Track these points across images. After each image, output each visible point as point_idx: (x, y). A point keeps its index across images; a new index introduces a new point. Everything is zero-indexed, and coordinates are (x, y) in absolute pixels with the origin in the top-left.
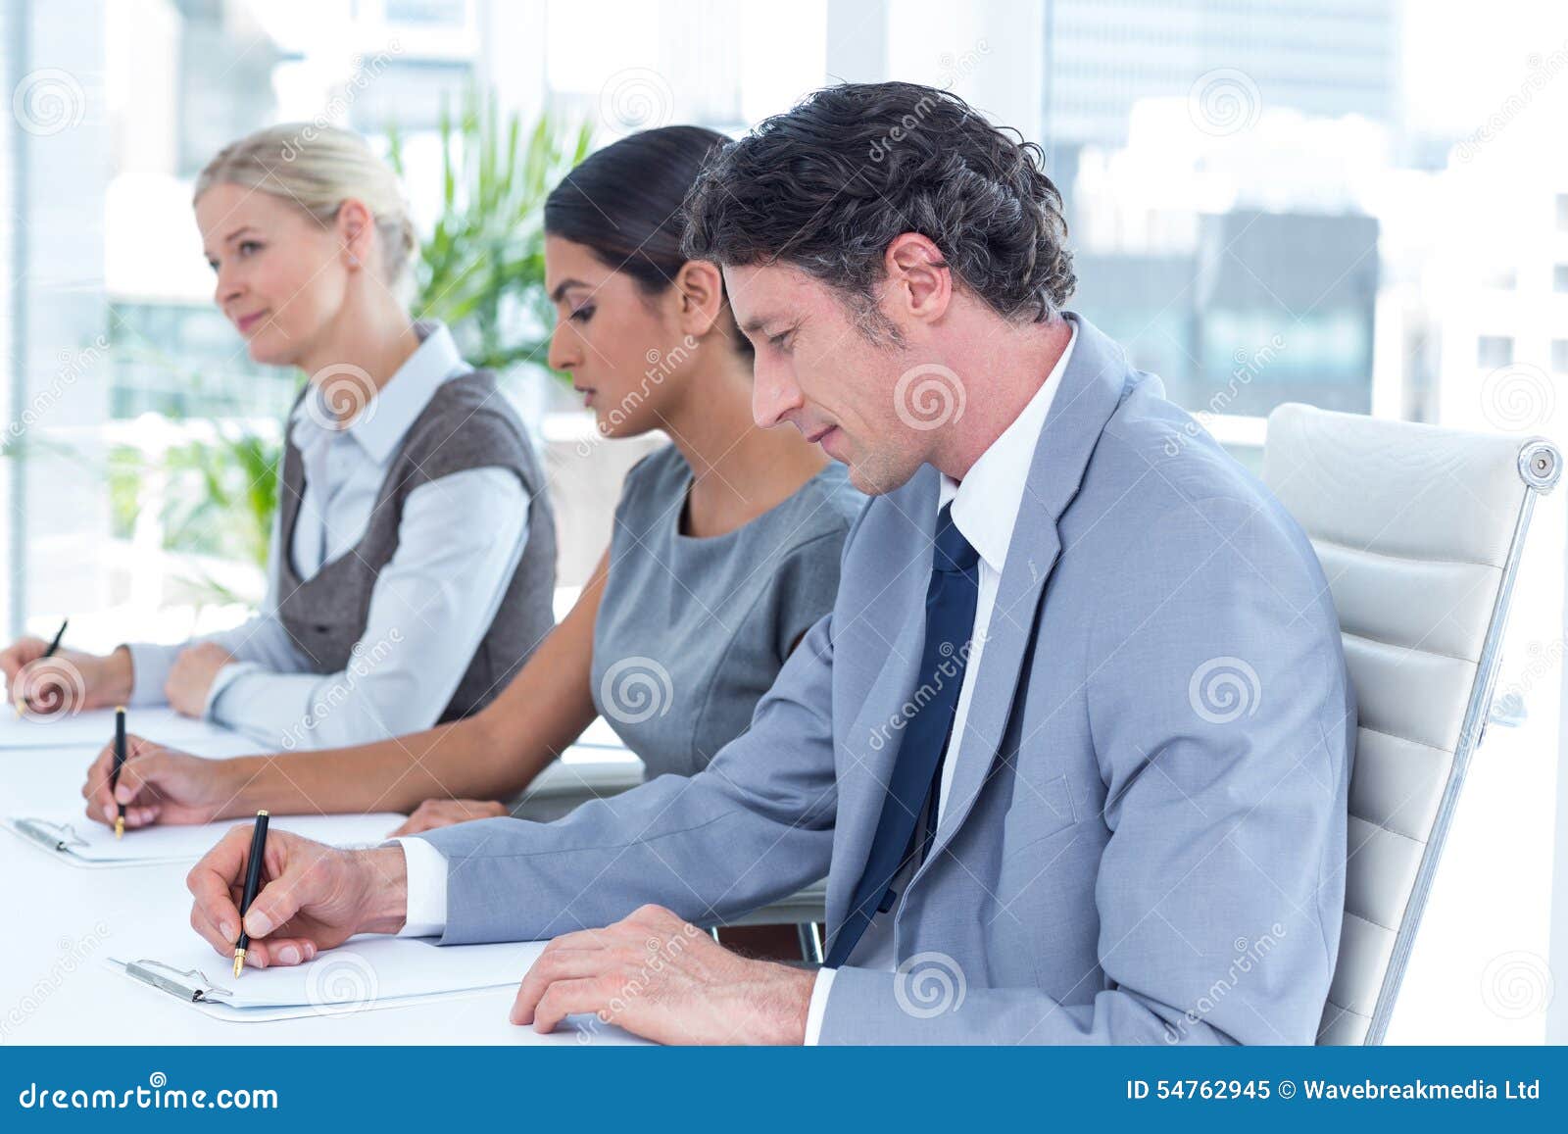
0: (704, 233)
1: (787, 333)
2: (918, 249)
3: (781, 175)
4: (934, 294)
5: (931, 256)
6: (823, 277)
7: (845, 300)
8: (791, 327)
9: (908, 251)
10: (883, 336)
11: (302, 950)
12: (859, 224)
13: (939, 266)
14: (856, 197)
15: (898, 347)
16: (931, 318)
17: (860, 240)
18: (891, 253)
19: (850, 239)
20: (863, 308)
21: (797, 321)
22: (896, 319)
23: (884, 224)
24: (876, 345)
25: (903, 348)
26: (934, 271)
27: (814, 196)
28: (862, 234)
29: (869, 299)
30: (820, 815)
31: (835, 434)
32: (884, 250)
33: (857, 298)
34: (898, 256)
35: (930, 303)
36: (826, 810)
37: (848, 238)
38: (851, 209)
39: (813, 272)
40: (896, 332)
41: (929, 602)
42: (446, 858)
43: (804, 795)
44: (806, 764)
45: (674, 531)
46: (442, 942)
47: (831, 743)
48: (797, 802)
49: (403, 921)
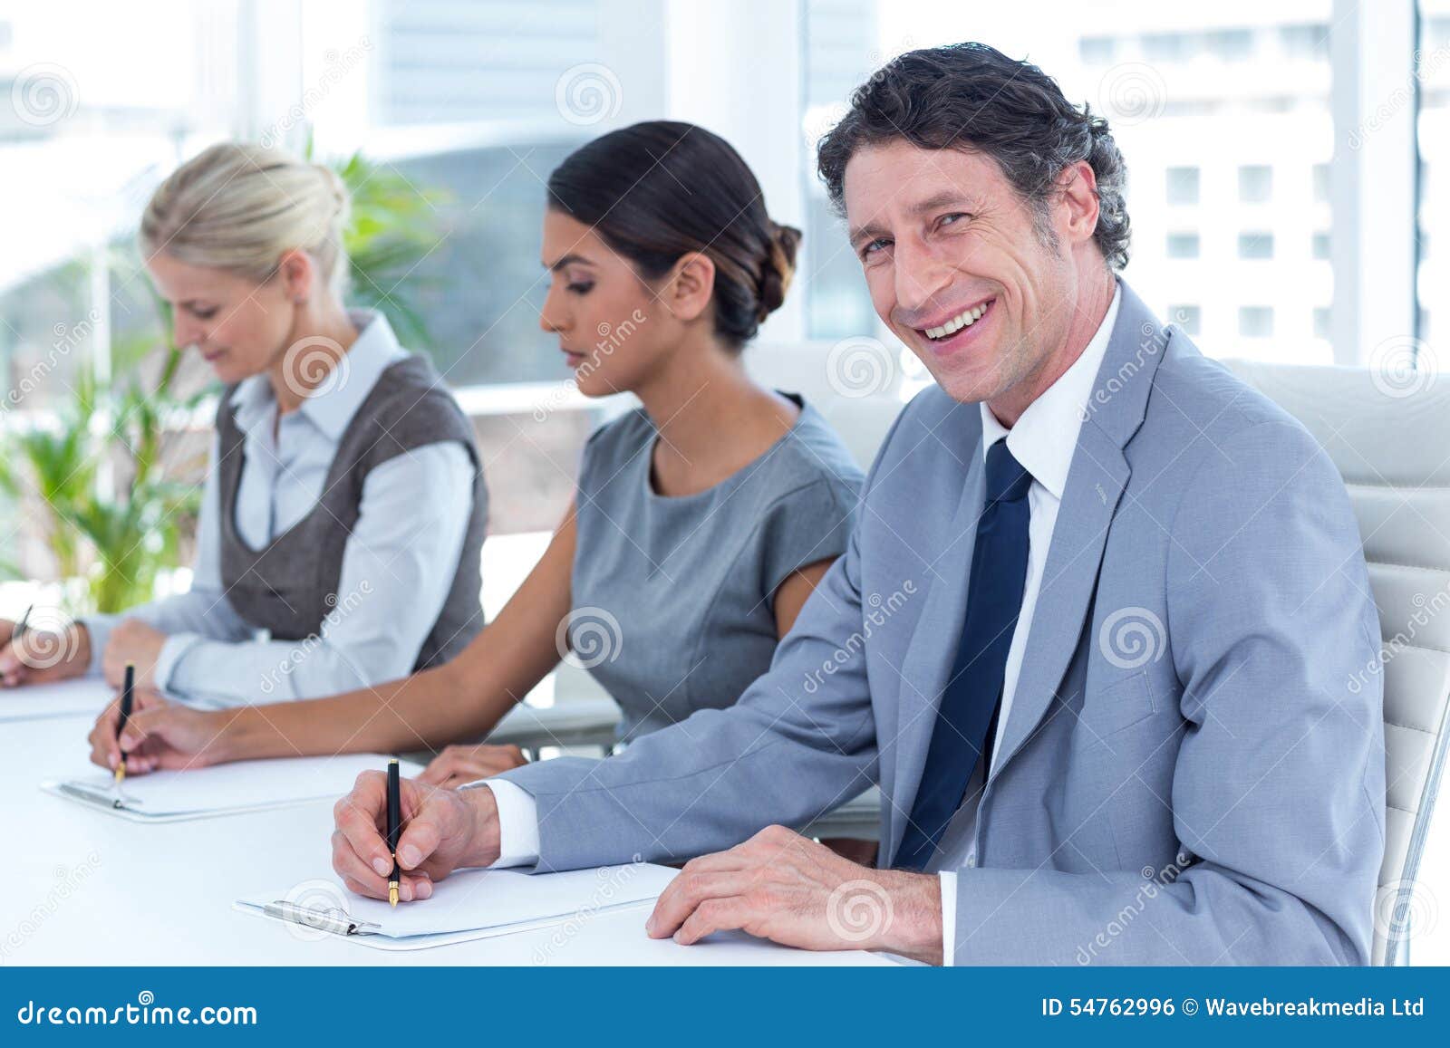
30: (851, 741)
36: (859, 735)
41: (982, 531)
42: (533, 796)
43: (837, 723)
44: (838, 695)
45: (648, 492)
46: (536, 870)
47: (861, 675)
48: (831, 730)
49: (497, 854)
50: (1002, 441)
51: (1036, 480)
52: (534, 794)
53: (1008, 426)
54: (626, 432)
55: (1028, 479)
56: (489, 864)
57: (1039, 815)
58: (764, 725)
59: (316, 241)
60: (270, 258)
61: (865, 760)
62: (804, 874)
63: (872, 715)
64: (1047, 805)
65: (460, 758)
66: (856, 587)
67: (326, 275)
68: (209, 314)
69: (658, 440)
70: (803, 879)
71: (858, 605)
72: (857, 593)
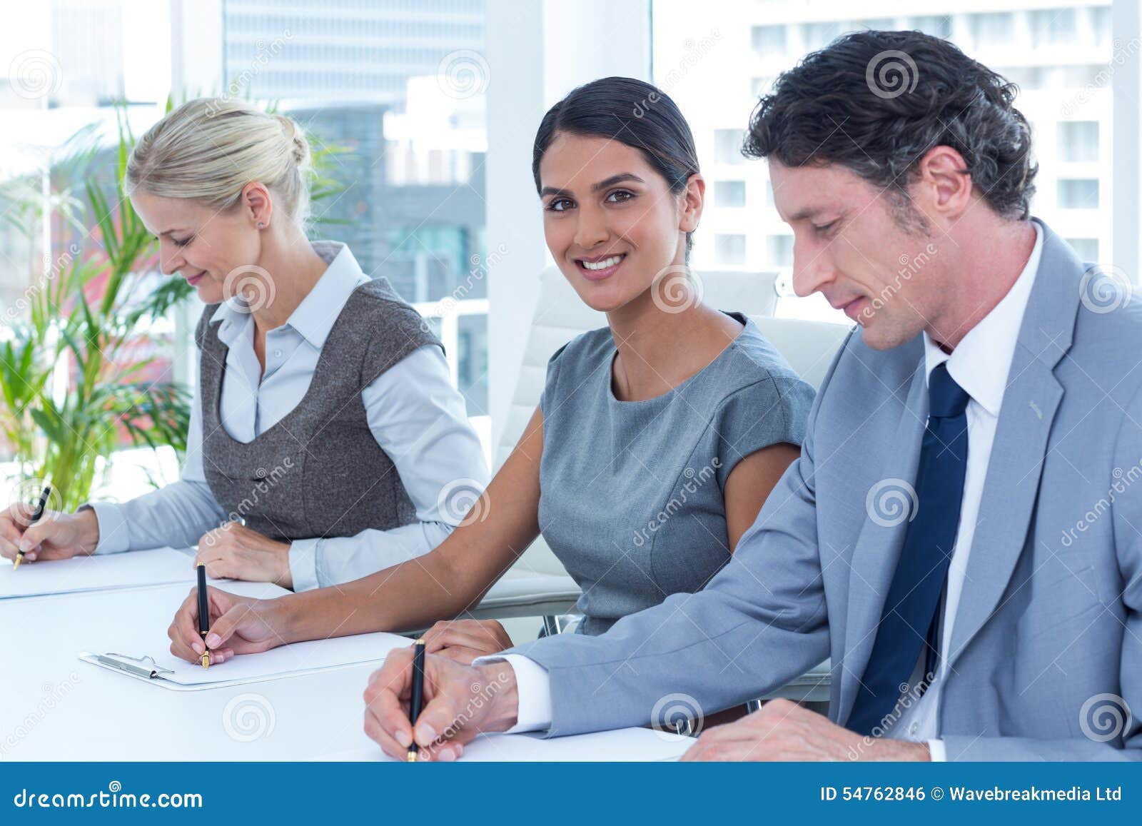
0: (767, 138)
1: (833, 223)
2: (945, 160)
3: (841, 96)
4: (957, 195)
5: (958, 166)
6: (868, 177)
7: (886, 197)
8: (839, 217)
9: (938, 161)
10: (913, 226)
11: (456, 751)
12: (907, 137)
13: (964, 173)
14: (904, 117)
15: (924, 235)
16: (951, 214)
17: (907, 149)
18: (926, 161)
19: (899, 148)
20: (900, 203)
21: (844, 212)
22: (924, 213)
23: (927, 138)
24: (908, 233)
25: (929, 236)
26: (960, 178)
27: (868, 113)
28: (908, 144)
29: (905, 196)
30: (809, 621)
31: (861, 304)
32: (921, 157)
33: (895, 195)
34: (932, 164)
35: (953, 202)
36: (814, 616)
37: (898, 147)
38: (900, 127)
39: (860, 173)
40: (924, 222)
41: (926, 444)
42: (546, 670)
43: (798, 605)
44: (798, 581)
45: (611, 398)
46: (548, 735)
47: (816, 563)
48: (793, 611)
49: (514, 721)
50: (942, 366)
51: (972, 398)
52: (546, 666)
53: (947, 350)
54: (585, 351)
55: (965, 398)
56: (506, 731)
57: (987, 693)
58: (732, 606)
59: (275, 175)
60: (234, 189)
61: (819, 636)
62: (811, 744)
63: (824, 598)
64: (995, 683)
65: (449, 631)
66: (810, 487)
67: (289, 209)
68: (184, 242)
69: (617, 353)
70: (810, 748)
71: (813, 503)
72: (812, 492)
